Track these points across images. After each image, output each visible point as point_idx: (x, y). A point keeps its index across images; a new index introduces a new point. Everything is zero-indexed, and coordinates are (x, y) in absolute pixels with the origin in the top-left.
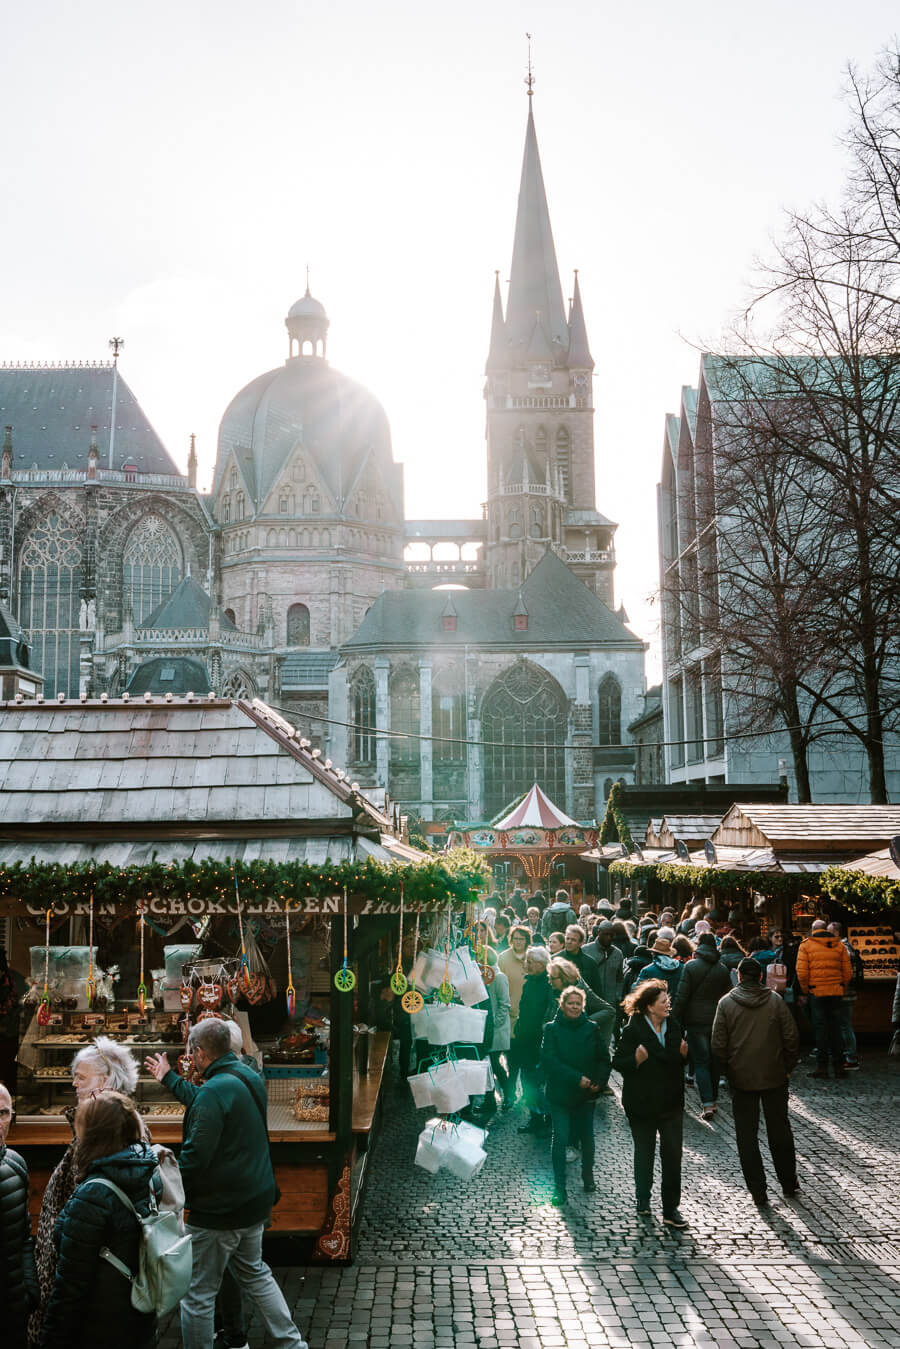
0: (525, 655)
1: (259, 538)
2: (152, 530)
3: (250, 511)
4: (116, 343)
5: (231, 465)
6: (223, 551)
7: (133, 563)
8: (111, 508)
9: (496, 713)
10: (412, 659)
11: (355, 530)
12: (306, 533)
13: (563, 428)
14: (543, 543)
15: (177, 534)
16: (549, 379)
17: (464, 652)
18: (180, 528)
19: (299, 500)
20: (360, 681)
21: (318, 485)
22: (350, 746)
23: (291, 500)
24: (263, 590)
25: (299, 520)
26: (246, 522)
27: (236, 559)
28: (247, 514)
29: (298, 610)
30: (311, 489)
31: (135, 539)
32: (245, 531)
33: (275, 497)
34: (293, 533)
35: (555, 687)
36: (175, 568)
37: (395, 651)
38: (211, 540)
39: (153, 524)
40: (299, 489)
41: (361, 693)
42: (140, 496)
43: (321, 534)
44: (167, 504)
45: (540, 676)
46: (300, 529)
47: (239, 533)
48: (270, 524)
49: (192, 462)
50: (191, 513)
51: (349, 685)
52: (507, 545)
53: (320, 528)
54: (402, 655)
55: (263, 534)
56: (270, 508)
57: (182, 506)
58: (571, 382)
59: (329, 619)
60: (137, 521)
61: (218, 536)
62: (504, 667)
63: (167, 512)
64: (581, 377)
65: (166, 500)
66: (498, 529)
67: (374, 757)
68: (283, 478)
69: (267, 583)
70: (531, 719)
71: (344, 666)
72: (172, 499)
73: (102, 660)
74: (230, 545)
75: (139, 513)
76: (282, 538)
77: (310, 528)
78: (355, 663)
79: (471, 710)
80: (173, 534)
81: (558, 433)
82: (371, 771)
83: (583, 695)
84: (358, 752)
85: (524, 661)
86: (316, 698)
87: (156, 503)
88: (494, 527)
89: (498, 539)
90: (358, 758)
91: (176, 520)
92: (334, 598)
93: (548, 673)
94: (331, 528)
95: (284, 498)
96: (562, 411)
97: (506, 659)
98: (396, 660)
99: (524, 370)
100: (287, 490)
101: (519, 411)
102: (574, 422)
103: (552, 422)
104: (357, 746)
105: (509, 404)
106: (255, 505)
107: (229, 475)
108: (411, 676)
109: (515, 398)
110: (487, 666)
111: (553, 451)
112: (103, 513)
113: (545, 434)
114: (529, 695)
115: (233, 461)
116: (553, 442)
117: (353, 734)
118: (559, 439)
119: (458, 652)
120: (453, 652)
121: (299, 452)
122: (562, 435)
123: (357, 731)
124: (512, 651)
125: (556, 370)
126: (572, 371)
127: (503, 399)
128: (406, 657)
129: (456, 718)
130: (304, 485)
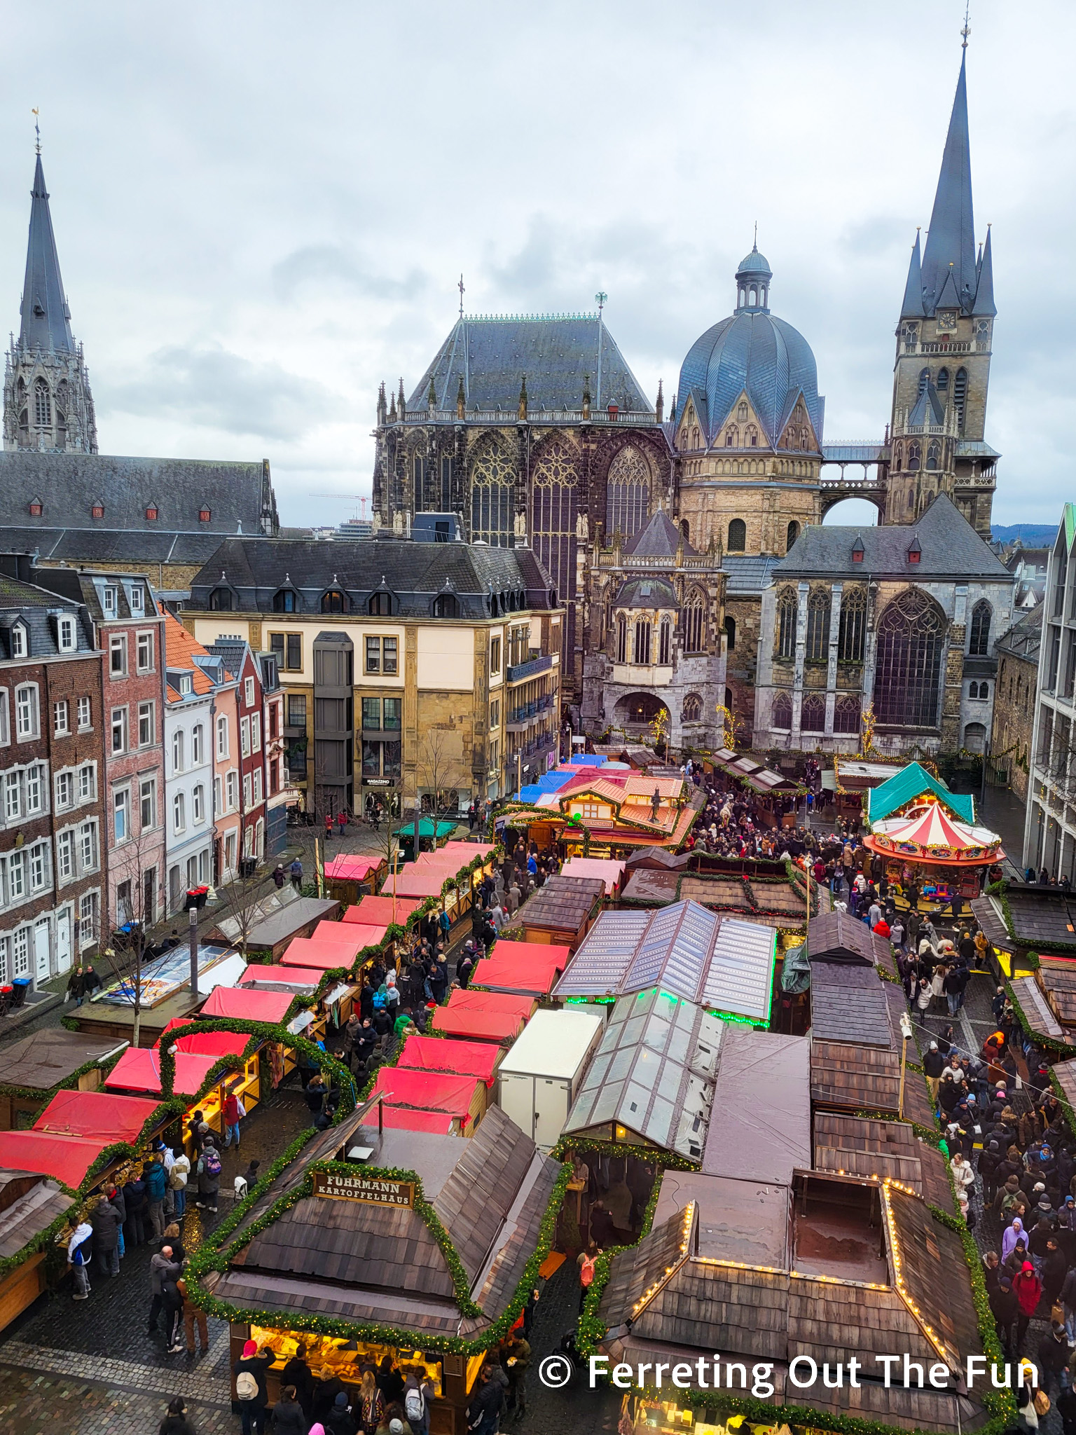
0: (916, 584)
1: (709, 467)
2: (629, 457)
3: (703, 444)
4: (601, 297)
5: (689, 405)
6: (681, 474)
7: (614, 483)
8: (599, 442)
9: (888, 625)
10: (826, 585)
11: (784, 460)
12: (746, 463)
13: (962, 370)
14: (936, 474)
15: (647, 460)
16: (955, 326)
17: (867, 579)
18: (649, 455)
19: (742, 436)
20: (786, 597)
21: (758, 425)
22: (775, 644)
23: (735, 437)
24: (711, 508)
25: (741, 453)
26: (700, 453)
27: (691, 482)
28: (701, 446)
29: (737, 527)
31: (616, 464)
32: (699, 460)
33: (723, 433)
34: (735, 463)
35: (937, 607)
36: (645, 486)
37: (814, 578)
38: (673, 465)
39: (629, 453)
40: (742, 427)
41: (786, 607)
42: (620, 432)
43: (757, 464)
44: (641, 437)
45: (927, 598)
46: (742, 460)
47: (694, 461)
48: (719, 457)
49: (660, 402)
50: (658, 443)
51: (777, 600)
52: (906, 475)
53: (757, 459)
54: (819, 581)
55: (713, 464)
56: (720, 442)
57: (652, 438)
58: (974, 329)
59: (759, 531)
60: (618, 451)
61: (678, 463)
62: (898, 592)
63: (640, 443)
64: (983, 325)
65: (640, 434)
66: (899, 462)
67: (793, 654)
68: (731, 418)
69: (715, 503)
70: (916, 632)
71: (774, 585)
72: (645, 434)
74: (687, 469)
75: (619, 444)
76: (727, 466)
77: (749, 460)
78: (783, 584)
79: (870, 625)
80: (644, 460)
81: (957, 375)
82: (790, 665)
83: (961, 618)
84: (781, 649)
85: (914, 588)
86: (750, 601)
87: (633, 435)
89: (899, 469)
90: (781, 653)
91: (647, 449)
92: (765, 515)
93: (933, 598)
94: (765, 460)
95: (730, 435)
96: (962, 356)
97: (900, 587)
98: (815, 584)
99: (933, 319)
100: (733, 429)
101: (925, 356)
102: (973, 365)
103: (953, 365)
104: (781, 644)
105: (918, 350)
106: (708, 440)
107: (687, 413)
108: (825, 597)
109: (923, 344)
110: (885, 591)
111: (952, 390)
112: (593, 447)
113: (947, 375)
114: (917, 614)
115: (692, 402)
116: (953, 383)
117: (778, 636)
118: (958, 379)
119: (863, 580)
120: (859, 579)
121: (743, 398)
122: (961, 375)
123: (782, 634)
124: (905, 581)
125: (961, 318)
126: (975, 319)
127: (914, 345)
128: (822, 582)
129: (857, 628)
130: (745, 424)
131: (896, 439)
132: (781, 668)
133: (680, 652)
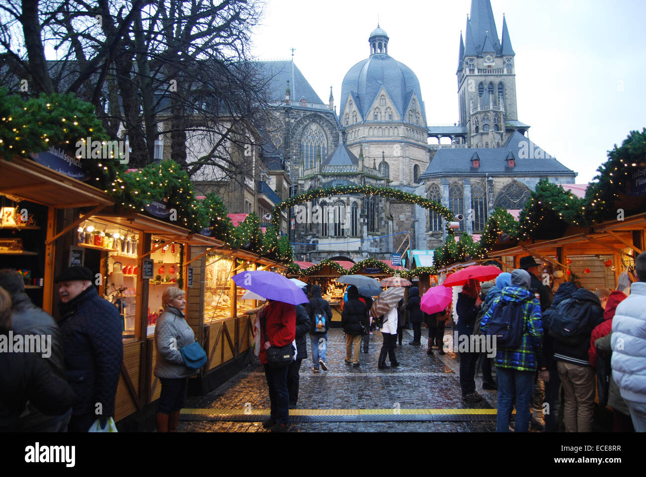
0: (516, 179)
1: (363, 133)
2: (314, 129)
3: (360, 119)
4: (293, 50)
5: (349, 100)
6: (346, 139)
7: (305, 144)
8: (296, 119)
9: (501, 207)
10: (459, 180)
11: (409, 129)
12: (386, 129)
13: (501, 83)
14: (499, 133)
15: (325, 131)
16: (493, 62)
17: (486, 176)
18: (326, 129)
19: (383, 114)
20: (431, 192)
21: (392, 108)
22: (427, 223)
23: (379, 115)
24: (367, 155)
25: (384, 123)
26: (358, 125)
27: (352, 142)
28: (358, 121)
30: (388, 110)
31: (306, 133)
32: (357, 129)
33: (372, 112)
34: (380, 129)
36: (324, 147)
37: (451, 177)
38: (340, 134)
39: (314, 127)
40: (383, 109)
41: (432, 197)
42: (309, 113)
43: (394, 130)
44: (321, 117)
45: (523, 189)
46: (384, 127)
47: (354, 130)
48: (370, 125)
49: (331, 99)
50: (331, 122)
51: (426, 194)
52: (482, 134)
53: (393, 127)
54: (454, 178)
55: (367, 130)
56: (370, 118)
57: (328, 118)
58: (504, 63)
59: (398, 169)
60: (307, 125)
61: (344, 133)
62: (505, 184)
63: (320, 121)
64: (509, 60)
65: (320, 116)
66: (477, 128)
67: (440, 229)
68: (376, 104)
69: (369, 152)
71: (423, 184)
72: (323, 115)
73: (302, 182)
74: (350, 136)
75: (308, 121)
76: (376, 131)
77: (389, 127)
78: (429, 183)
79: (491, 205)
80: (323, 132)
81: (499, 86)
82: (439, 236)
84: (431, 226)
85: (515, 181)
87: (316, 117)
88: (475, 126)
89: (477, 131)
90: (431, 229)
91: (324, 125)
92: (401, 159)
93: (527, 187)
94: (398, 127)
95: (376, 114)
96: (501, 76)
97: (506, 181)
98: (451, 180)
99: (482, 57)
100: (377, 110)
101: (481, 76)
102: (506, 80)
103: (496, 80)
104: (431, 223)
105: (476, 72)
106: (363, 116)
107: (348, 104)
108: (459, 190)
109: (479, 70)
110: (497, 184)
111: (497, 93)
112: (292, 121)
113: (493, 86)
114: (518, 198)
115: (350, 98)
116: (497, 90)
117: (428, 217)
118: (499, 89)
119: (482, 177)
120: (479, 177)
121: (383, 92)
122: (500, 86)
123: (431, 217)
124: (510, 177)
125: (496, 57)
126: (504, 57)
127: (473, 70)
128: (456, 179)
129: (481, 209)
130: (385, 108)
131: (473, 115)
132: (433, 239)
133: (365, 228)
